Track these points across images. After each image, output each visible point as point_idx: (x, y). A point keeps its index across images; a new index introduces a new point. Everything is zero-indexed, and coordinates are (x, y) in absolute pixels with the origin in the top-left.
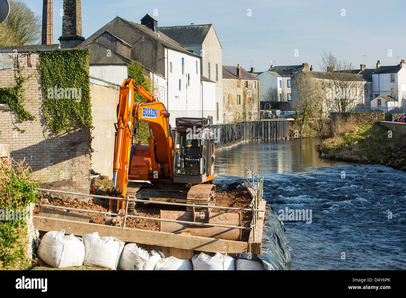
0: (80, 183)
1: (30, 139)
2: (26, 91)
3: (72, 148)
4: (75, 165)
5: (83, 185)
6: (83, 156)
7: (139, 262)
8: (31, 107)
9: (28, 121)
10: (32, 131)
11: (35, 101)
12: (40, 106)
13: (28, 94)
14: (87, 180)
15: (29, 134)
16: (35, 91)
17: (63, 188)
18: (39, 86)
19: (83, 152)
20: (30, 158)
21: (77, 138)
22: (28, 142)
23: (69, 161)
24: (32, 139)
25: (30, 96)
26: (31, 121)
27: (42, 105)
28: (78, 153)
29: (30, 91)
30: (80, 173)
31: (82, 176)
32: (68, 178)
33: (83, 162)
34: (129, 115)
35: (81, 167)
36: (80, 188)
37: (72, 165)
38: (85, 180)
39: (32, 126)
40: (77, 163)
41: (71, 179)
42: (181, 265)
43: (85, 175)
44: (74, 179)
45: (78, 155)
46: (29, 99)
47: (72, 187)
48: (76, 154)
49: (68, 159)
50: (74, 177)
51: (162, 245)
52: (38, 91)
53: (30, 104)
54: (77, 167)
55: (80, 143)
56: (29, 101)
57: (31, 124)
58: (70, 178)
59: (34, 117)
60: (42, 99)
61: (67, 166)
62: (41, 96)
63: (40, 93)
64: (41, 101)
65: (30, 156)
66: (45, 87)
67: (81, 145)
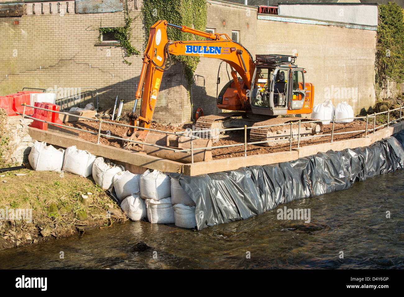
0: (174, 110)
1: (135, 71)
2: (133, 30)
3: (169, 79)
4: (171, 94)
5: (177, 111)
6: (177, 87)
7: (99, 172)
8: (137, 43)
9: (135, 55)
10: (138, 64)
11: (140, 38)
12: (144, 43)
13: (135, 32)
14: (180, 107)
15: (135, 66)
16: (140, 30)
17: (161, 113)
18: (143, 25)
19: (177, 82)
20: (136, 86)
21: (173, 70)
22: (134, 73)
23: (166, 90)
24: (137, 71)
25: (136, 34)
26: (136, 56)
27: (145, 42)
28: (173, 83)
29: (136, 30)
30: (175, 101)
31: (176, 103)
32: (164, 105)
33: (177, 92)
34: (154, 51)
35: (176, 96)
36: (175, 114)
37: (168, 93)
38: (178, 107)
39: (137, 60)
40: (172, 92)
41: (168, 106)
42: (132, 178)
43: (178, 103)
44: (170, 106)
45: (173, 85)
46: (135, 36)
47: (168, 113)
48: (171, 84)
49: (165, 89)
50: (169, 104)
51: (120, 160)
52: (142, 30)
53: (136, 41)
54: (172, 96)
55: (175, 75)
56: (135, 38)
57: (137, 58)
58: (166, 105)
59: (139, 52)
60: (145, 37)
61: (165, 94)
62: (145, 35)
63: (144, 32)
64: (144, 38)
65: (136, 85)
66: (147, 26)
67: (176, 77)
